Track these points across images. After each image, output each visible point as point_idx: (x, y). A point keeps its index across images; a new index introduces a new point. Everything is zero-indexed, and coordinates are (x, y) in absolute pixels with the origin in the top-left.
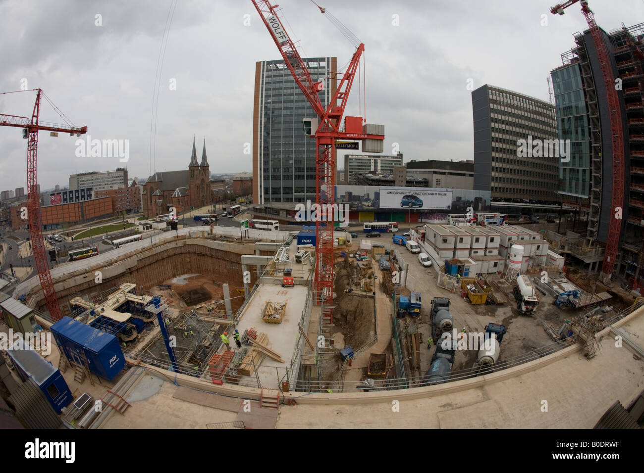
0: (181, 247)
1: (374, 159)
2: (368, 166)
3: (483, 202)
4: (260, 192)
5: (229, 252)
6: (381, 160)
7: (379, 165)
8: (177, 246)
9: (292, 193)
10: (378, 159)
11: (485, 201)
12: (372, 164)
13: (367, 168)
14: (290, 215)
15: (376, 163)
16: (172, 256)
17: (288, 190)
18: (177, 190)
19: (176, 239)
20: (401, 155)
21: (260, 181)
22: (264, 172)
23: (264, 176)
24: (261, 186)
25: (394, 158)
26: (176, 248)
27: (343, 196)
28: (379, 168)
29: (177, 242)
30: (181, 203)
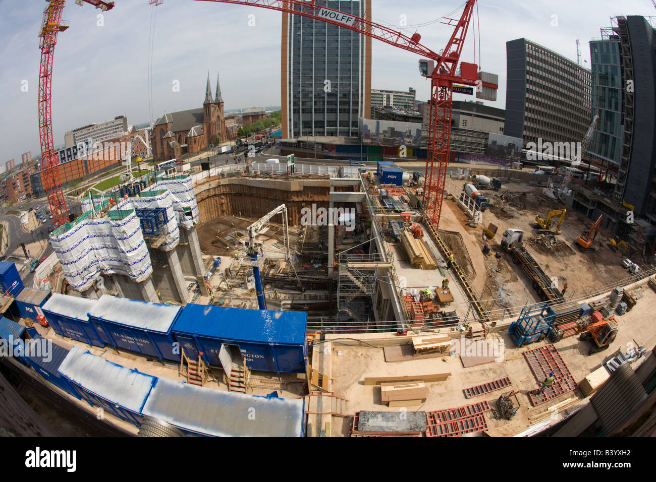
0: (214, 188)
1: (386, 93)
3: (516, 148)
4: (290, 126)
5: (273, 189)
6: (394, 96)
7: (392, 100)
8: (211, 187)
9: (324, 127)
10: (391, 94)
11: (518, 148)
12: (385, 99)
13: (379, 102)
14: (326, 149)
15: (388, 98)
16: (205, 199)
17: (319, 124)
18: (192, 129)
19: (210, 180)
20: (414, 91)
21: (290, 115)
22: (294, 105)
23: (294, 110)
24: (290, 120)
25: (406, 93)
26: (209, 189)
27: (385, 132)
28: (392, 103)
29: (211, 183)
30: (197, 142)
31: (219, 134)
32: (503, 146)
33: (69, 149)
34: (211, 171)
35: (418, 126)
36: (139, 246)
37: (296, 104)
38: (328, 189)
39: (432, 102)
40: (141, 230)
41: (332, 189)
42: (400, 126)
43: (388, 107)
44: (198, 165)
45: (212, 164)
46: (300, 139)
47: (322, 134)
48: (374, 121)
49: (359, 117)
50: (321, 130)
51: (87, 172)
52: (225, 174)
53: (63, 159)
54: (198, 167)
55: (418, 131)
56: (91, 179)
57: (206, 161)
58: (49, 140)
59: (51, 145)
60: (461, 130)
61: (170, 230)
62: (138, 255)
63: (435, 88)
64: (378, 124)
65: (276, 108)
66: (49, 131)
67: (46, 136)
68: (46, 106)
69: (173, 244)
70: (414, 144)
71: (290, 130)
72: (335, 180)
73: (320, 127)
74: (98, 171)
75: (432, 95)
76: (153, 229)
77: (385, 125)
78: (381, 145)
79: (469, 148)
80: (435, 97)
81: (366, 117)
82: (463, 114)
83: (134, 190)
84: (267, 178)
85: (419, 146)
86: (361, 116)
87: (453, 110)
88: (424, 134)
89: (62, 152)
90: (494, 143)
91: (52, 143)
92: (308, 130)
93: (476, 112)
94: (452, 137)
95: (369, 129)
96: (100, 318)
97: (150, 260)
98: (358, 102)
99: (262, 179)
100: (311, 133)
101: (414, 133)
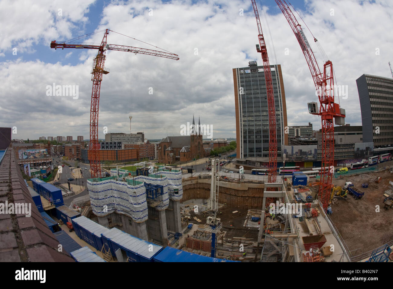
0: (194, 184)
1: (296, 128)
2: (293, 133)
4: (241, 151)
6: (301, 129)
7: (299, 132)
8: (192, 183)
10: (299, 128)
12: (295, 132)
15: (297, 131)
16: (188, 189)
17: (259, 150)
18: (183, 147)
19: (191, 179)
20: (311, 125)
21: (241, 144)
22: (244, 138)
23: (244, 141)
24: (242, 147)
25: (307, 127)
26: (191, 184)
27: (297, 153)
28: (299, 134)
29: (192, 181)
30: (186, 156)
31: (199, 152)
32: (363, 150)
33: (107, 143)
34: (193, 174)
35: (315, 147)
36: (143, 203)
37: (245, 137)
38: (263, 189)
39: (322, 130)
40: (145, 195)
41: (265, 189)
42: (305, 148)
43: (298, 137)
44: (186, 169)
45: (194, 170)
46: (247, 159)
47: (260, 156)
48: (291, 146)
49: (282, 144)
50: (259, 153)
51: (117, 158)
52: (202, 177)
53: (103, 147)
54: (185, 170)
55: (316, 150)
56: (119, 164)
57: (191, 168)
58: (96, 134)
59: (96, 137)
60: (339, 145)
61: (164, 199)
62: (140, 208)
63: (324, 121)
64: (292, 147)
65: (233, 139)
66: (96, 129)
67: (94, 132)
68: (95, 115)
69: (164, 207)
70: (313, 159)
71: (242, 153)
72: (268, 184)
73: (259, 152)
74: (124, 160)
75: (322, 126)
76: (153, 196)
77: (297, 148)
78: (294, 161)
79: (345, 156)
80: (324, 127)
81: (286, 144)
82: (339, 134)
83: (145, 172)
84: (226, 181)
85: (316, 160)
86: (283, 144)
87: (335, 133)
88: (319, 152)
89: (103, 143)
90: (358, 149)
91: (97, 136)
92: (252, 153)
93: (347, 131)
94: (335, 151)
95: (287, 151)
96: (109, 239)
97: (147, 212)
98: (280, 135)
99: (224, 182)
100: (254, 155)
101: (313, 152)
